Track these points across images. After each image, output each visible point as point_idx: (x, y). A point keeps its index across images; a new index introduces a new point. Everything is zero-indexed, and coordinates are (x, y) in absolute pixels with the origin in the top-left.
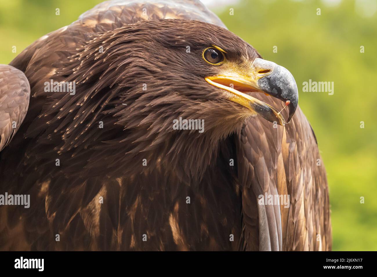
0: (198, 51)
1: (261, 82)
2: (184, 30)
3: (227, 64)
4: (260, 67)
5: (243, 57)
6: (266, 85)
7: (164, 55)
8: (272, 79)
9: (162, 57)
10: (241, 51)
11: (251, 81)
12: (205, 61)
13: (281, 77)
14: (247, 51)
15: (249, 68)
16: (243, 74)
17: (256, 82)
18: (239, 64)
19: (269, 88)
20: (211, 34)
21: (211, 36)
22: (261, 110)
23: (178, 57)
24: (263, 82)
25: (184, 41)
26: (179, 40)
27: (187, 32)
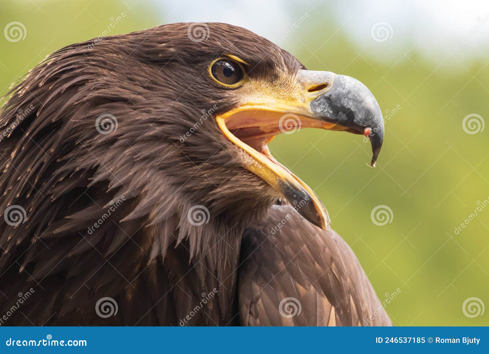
0: (200, 64)
1: (315, 105)
2: (170, 33)
3: (251, 84)
4: (309, 81)
5: (278, 69)
6: (324, 108)
7: (143, 74)
8: (333, 97)
9: (141, 79)
10: (273, 59)
11: (298, 107)
12: (214, 80)
13: (349, 92)
14: (282, 59)
15: (291, 86)
16: (282, 97)
17: (308, 106)
18: (272, 82)
19: (331, 112)
20: (219, 36)
21: (220, 39)
22: (295, 196)
23: (168, 78)
24: (320, 104)
25: (172, 50)
26: (165, 49)
27: (175, 35)
